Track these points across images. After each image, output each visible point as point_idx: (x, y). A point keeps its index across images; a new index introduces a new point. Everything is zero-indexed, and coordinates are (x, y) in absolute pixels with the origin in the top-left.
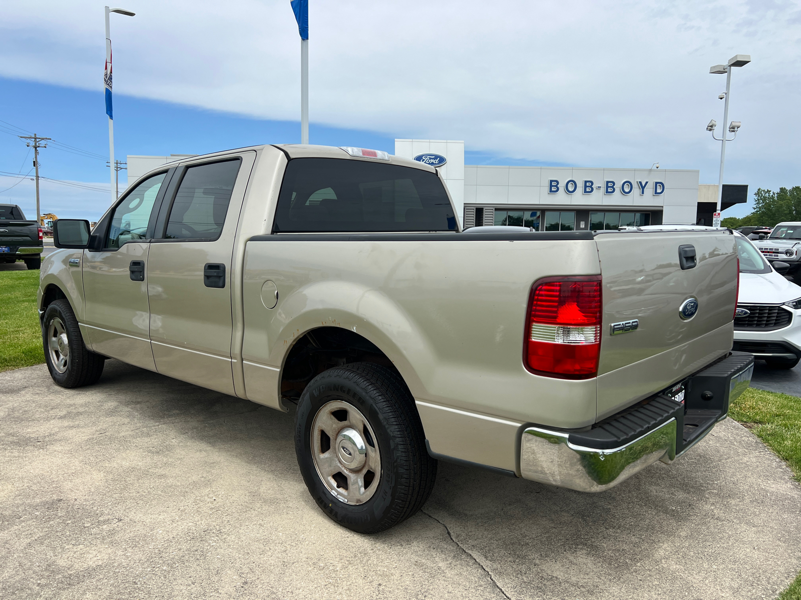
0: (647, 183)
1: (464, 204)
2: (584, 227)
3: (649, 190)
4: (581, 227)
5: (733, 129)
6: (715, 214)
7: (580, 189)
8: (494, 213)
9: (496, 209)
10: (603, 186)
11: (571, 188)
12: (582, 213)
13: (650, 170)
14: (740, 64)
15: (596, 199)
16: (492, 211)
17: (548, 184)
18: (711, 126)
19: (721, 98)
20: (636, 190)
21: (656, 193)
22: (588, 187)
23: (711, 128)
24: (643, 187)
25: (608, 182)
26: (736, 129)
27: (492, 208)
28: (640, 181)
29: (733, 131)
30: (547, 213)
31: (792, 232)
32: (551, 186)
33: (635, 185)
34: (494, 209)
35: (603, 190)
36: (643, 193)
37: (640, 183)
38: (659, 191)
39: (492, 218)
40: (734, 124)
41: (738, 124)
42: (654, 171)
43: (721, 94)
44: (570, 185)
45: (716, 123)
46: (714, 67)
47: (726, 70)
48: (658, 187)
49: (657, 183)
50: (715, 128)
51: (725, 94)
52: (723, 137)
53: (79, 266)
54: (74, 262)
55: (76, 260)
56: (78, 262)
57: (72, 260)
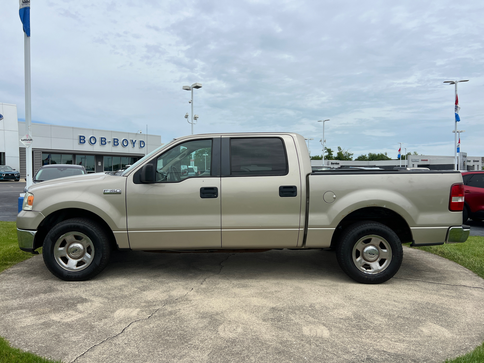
0: (136, 141)
1: (20, 148)
2: (100, 165)
3: (137, 145)
4: (99, 165)
5: (196, 118)
6: (191, 160)
7: (98, 142)
8: (41, 155)
9: (43, 153)
10: (112, 141)
11: (93, 142)
12: (99, 157)
13: (137, 134)
14: (197, 87)
15: (108, 149)
16: (40, 153)
17: (78, 138)
18: (187, 116)
19: (190, 103)
20: (130, 145)
21: (141, 147)
22: (103, 141)
23: (186, 117)
24: (134, 143)
25: (114, 139)
26: (197, 119)
27: (40, 152)
28: (131, 139)
30: (77, 156)
32: (80, 139)
33: (129, 142)
34: (41, 153)
35: (112, 144)
36: (134, 146)
37: (132, 140)
38: (142, 146)
39: (40, 159)
40: (196, 116)
41: (198, 116)
42: (139, 134)
44: (92, 139)
45: (188, 115)
46: (185, 86)
47: (190, 89)
48: (142, 143)
49: (141, 141)
50: (188, 117)
51: (191, 101)
52: (192, 122)
53: (120, 193)
54: (111, 191)
55: (116, 190)
56: (119, 191)
57: (109, 190)
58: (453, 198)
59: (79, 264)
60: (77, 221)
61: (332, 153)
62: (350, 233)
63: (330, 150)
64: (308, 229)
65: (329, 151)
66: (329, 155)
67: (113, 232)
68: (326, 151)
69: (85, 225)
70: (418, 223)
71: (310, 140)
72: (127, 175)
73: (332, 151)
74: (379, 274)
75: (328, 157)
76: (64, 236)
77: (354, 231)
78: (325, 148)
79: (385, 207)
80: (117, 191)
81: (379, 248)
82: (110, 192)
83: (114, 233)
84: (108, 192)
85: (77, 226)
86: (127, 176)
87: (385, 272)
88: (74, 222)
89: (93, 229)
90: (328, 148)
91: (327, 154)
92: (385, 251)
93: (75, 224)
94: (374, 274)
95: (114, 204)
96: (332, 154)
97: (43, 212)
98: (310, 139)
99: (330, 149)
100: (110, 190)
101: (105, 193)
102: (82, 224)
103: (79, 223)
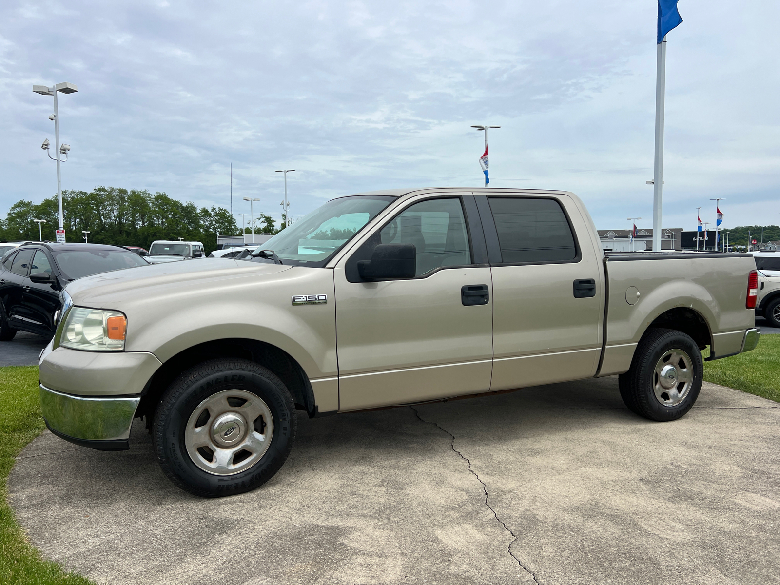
5: (64, 151)
18: (46, 145)
19: (52, 120)
29: (64, 153)
31: (168, 249)
40: (65, 146)
41: (68, 147)
43: (51, 115)
45: (49, 142)
46: (38, 87)
50: (49, 147)
51: (54, 116)
52: (57, 158)
53: (324, 302)
54: (308, 299)
55: (317, 296)
56: (324, 298)
57: (304, 296)
58: (751, 290)
59: (238, 457)
60: (238, 367)
61: (273, 223)
62: (651, 348)
63: (270, 219)
64: (606, 347)
65: (268, 220)
66: (268, 226)
67: (311, 381)
68: (263, 219)
69: (255, 372)
70: (721, 327)
71: (254, 201)
72: (333, 266)
73: (274, 221)
74: (680, 405)
75: (267, 230)
76: (208, 401)
77: (655, 345)
78: (262, 215)
79: (691, 307)
80: (320, 298)
81: (678, 366)
82: (305, 300)
83: (313, 382)
84: (302, 300)
85: (240, 377)
86: (334, 268)
87: (686, 401)
88: (231, 369)
89: (271, 380)
90: (266, 216)
91: (266, 224)
92: (685, 370)
93: (234, 372)
94: (674, 405)
95: (314, 324)
96: (274, 226)
97: (157, 353)
98: (253, 199)
99: (270, 217)
100: (306, 297)
101: (295, 303)
102: (249, 371)
103: (243, 370)
